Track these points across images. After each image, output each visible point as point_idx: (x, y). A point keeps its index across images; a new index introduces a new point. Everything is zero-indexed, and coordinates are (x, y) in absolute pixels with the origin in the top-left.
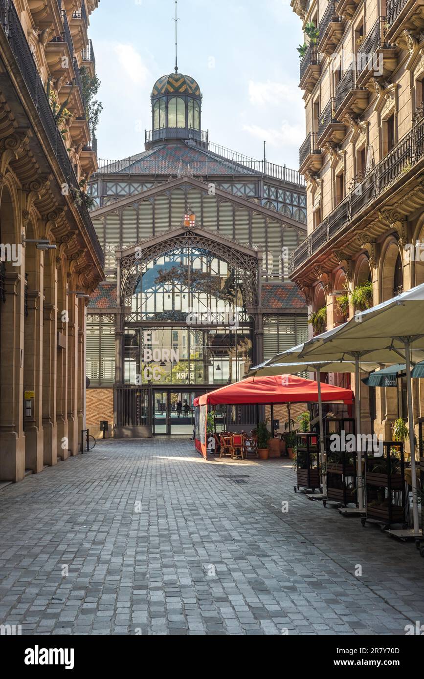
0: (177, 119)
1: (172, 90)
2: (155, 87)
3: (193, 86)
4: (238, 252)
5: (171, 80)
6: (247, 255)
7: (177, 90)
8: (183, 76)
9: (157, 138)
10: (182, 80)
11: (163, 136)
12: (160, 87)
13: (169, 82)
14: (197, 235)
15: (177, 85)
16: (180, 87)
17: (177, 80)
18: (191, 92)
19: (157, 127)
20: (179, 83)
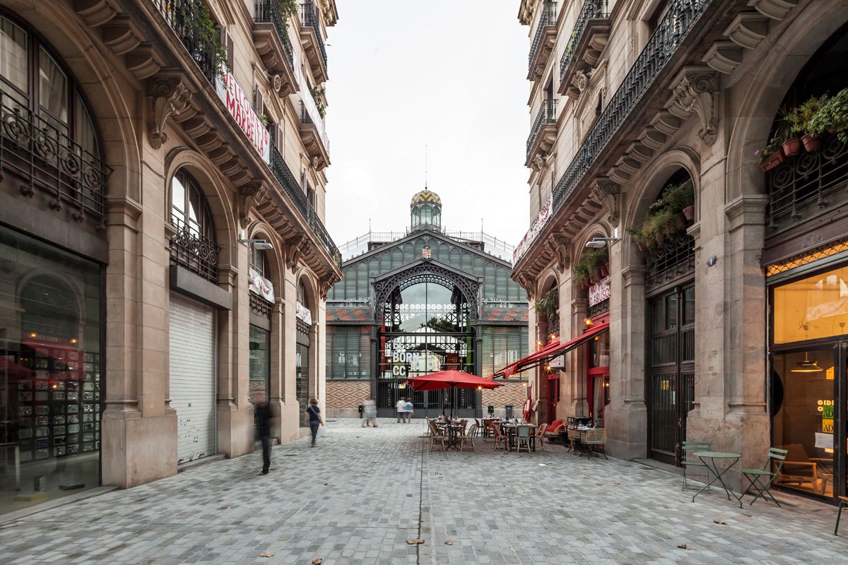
0: (426, 220)
1: (423, 200)
2: (413, 199)
3: (437, 198)
4: (463, 277)
5: (422, 194)
6: (469, 280)
7: (426, 200)
8: (429, 191)
9: (413, 230)
10: (429, 194)
11: (417, 229)
12: (415, 198)
13: (421, 195)
14: (432, 264)
15: (426, 197)
16: (428, 198)
17: (426, 194)
18: (435, 201)
19: (414, 223)
20: (428, 195)
